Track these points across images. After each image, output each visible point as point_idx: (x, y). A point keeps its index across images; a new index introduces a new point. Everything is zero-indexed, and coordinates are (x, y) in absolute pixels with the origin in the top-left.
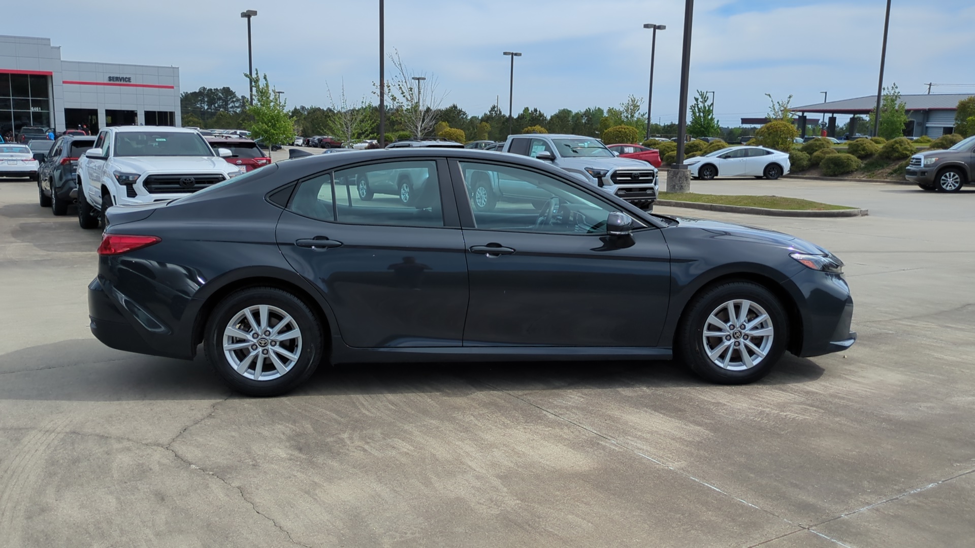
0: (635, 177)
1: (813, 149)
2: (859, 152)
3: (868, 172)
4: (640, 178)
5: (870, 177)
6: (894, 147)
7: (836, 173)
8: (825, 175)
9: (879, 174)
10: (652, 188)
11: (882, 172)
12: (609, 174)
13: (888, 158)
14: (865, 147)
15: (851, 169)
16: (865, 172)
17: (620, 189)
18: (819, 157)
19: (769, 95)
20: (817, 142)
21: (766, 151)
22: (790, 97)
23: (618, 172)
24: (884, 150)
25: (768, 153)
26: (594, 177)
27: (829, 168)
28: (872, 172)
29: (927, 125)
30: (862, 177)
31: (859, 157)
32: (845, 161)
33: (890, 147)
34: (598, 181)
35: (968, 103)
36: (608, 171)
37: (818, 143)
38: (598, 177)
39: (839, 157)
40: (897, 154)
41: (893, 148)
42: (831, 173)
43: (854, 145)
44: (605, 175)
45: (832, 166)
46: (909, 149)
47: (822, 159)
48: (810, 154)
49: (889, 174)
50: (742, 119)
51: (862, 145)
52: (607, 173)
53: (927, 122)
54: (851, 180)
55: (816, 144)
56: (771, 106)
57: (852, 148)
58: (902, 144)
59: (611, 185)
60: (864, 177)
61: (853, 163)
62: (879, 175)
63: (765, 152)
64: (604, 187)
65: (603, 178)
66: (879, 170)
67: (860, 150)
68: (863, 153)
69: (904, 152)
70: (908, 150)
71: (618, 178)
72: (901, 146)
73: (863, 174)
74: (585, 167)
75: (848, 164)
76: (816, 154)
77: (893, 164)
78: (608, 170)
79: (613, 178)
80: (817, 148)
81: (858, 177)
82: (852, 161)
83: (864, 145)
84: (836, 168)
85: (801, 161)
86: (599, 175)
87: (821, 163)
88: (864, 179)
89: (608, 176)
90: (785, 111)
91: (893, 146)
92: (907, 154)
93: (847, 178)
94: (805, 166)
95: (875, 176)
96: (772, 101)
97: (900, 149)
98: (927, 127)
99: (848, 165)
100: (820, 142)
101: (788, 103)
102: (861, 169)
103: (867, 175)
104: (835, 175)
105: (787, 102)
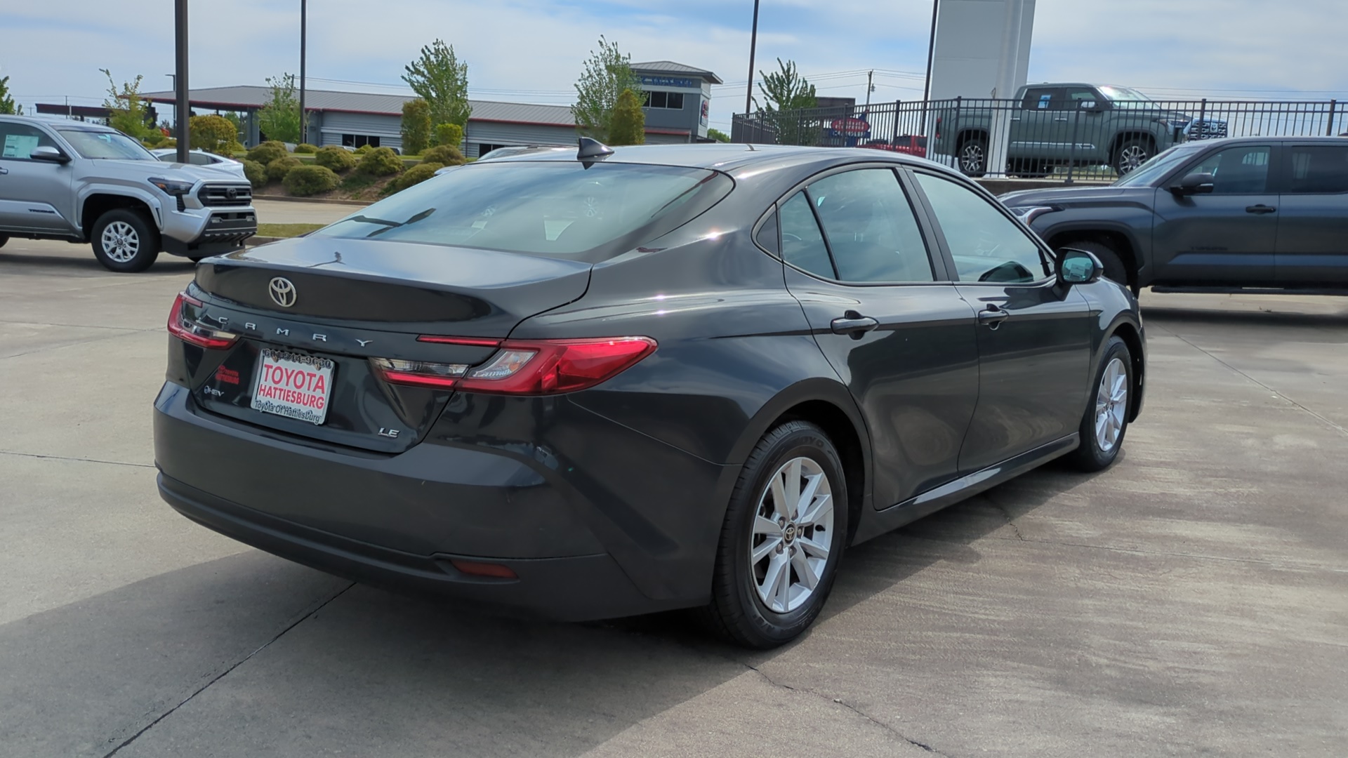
0: (231, 195)
1: (266, 158)
2: (334, 164)
3: (350, 191)
4: (238, 197)
5: (357, 199)
6: (379, 159)
7: (309, 192)
8: (293, 194)
9: (366, 194)
10: (252, 214)
11: (369, 192)
12: (194, 190)
13: (372, 173)
14: (339, 157)
15: (329, 186)
16: (347, 190)
17: (215, 215)
18: (279, 169)
19: (108, 73)
20: (269, 148)
21: (211, 158)
22: (139, 78)
23: (207, 187)
24: (366, 162)
25: (215, 161)
26: (170, 195)
27: (299, 184)
28: (357, 191)
29: (323, 131)
30: (344, 197)
31: (334, 171)
32: (320, 175)
33: (374, 159)
34: (178, 201)
35: (415, 106)
36: (193, 185)
37: (272, 149)
38: (176, 195)
39: (310, 170)
40: (382, 169)
41: (377, 160)
42: (303, 193)
43: (325, 154)
44: (187, 191)
45: (303, 182)
46: (397, 162)
47: (283, 174)
48: (265, 164)
49: (380, 194)
50: (37, 105)
51: (335, 154)
52: (190, 188)
53: (322, 126)
54: (332, 202)
55: (269, 150)
56: (110, 89)
57: (323, 158)
58: (388, 155)
59: (197, 208)
60: (348, 198)
61: (330, 179)
62: (367, 196)
63: (210, 160)
64: (186, 210)
65: (184, 196)
66: (364, 189)
67: (334, 162)
68: (338, 165)
69: (392, 166)
70: (395, 164)
71: (209, 197)
72: (387, 157)
73: (344, 194)
74: (149, 177)
75: (324, 179)
76: (272, 164)
77: (380, 181)
78: (193, 182)
79: (201, 197)
80: (271, 157)
81: (341, 198)
82: (329, 176)
83: (338, 155)
84: (308, 185)
85: (255, 174)
86: (178, 191)
87: (284, 178)
88: (348, 200)
89: (193, 193)
90: (131, 97)
91: (377, 157)
92: (394, 168)
93: (325, 199)
94: (262, 180)
95: (362, 196)
96: (111, 81)
97: (386, 161)
98: (322, 133)
99: (325, 182)
100: (273, 148)
101: (136, 87)
102: (340, 187)
103: (351, 196)
104: (308, 195)
105: (134, 85)
